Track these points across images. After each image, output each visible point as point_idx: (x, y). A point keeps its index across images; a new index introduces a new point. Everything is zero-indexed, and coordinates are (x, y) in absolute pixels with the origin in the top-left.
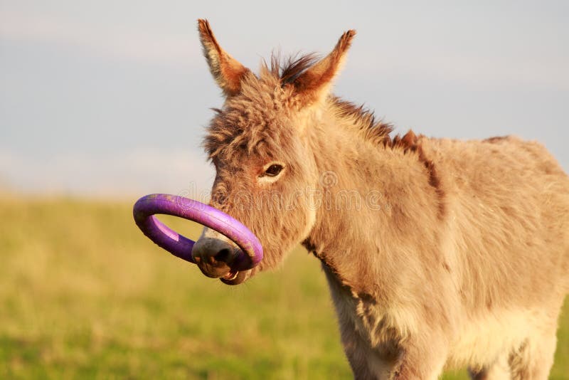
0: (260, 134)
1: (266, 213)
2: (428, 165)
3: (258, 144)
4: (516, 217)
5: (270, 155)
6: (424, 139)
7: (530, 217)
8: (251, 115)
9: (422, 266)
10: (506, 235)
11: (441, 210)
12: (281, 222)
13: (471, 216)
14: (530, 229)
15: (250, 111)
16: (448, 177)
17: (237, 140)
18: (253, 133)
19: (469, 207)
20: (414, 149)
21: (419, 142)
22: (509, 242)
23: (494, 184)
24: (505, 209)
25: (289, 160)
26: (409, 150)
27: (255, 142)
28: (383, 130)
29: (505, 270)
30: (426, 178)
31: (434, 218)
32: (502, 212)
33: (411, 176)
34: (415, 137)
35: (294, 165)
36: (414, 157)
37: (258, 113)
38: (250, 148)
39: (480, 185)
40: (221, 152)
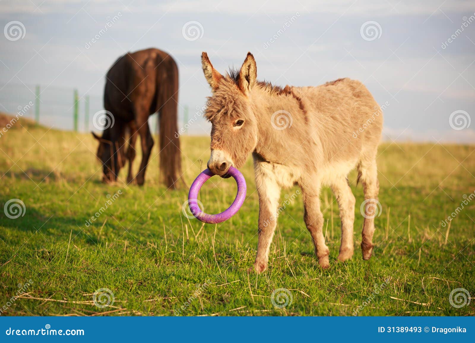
0: (233, 107)
1: (239, 143)
2: (298, 99)
3: (232, 112)
4: (337, 120)
5: (238, 116)
6: (293, 88)
7: (344, 120)
8: (227, 98)
9: (302, 147)
10: (334, 128)
11: (306, 119)
12: (245, 146)
13: (318, 120)
14: (344, 125)
15: (227, 97)
16: (307, 103)
17: (223, 111)
18: (230, 107)
19: (317, 116)
20: (290, 93)
21: (291, 90)
22: (335, 131)
23: (327, 106)
24: (332, 117)
25: (247, 118)
26: (288, 94)
27: (231, 111)
28: (277, 89)
29: (335, 144)
30: (298, 106)
31: (304, 124)
32: (331, 118)
33: (291, 107)
34: (290, 88)
35: (249, 120)
36: (291, 96)
37: (230, 97)
38: (229, 114)
39: (320, 107)
40: (215, 116)
